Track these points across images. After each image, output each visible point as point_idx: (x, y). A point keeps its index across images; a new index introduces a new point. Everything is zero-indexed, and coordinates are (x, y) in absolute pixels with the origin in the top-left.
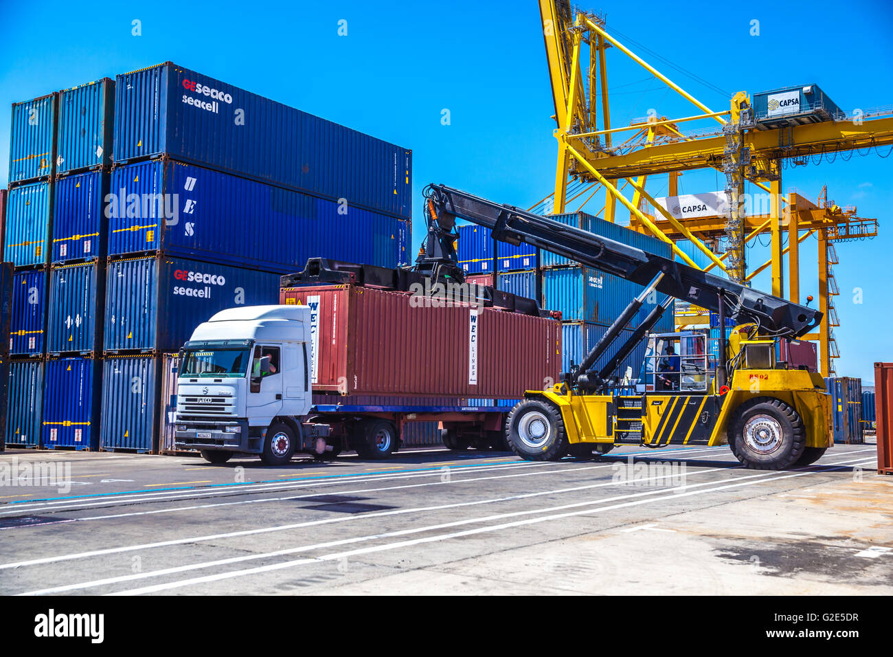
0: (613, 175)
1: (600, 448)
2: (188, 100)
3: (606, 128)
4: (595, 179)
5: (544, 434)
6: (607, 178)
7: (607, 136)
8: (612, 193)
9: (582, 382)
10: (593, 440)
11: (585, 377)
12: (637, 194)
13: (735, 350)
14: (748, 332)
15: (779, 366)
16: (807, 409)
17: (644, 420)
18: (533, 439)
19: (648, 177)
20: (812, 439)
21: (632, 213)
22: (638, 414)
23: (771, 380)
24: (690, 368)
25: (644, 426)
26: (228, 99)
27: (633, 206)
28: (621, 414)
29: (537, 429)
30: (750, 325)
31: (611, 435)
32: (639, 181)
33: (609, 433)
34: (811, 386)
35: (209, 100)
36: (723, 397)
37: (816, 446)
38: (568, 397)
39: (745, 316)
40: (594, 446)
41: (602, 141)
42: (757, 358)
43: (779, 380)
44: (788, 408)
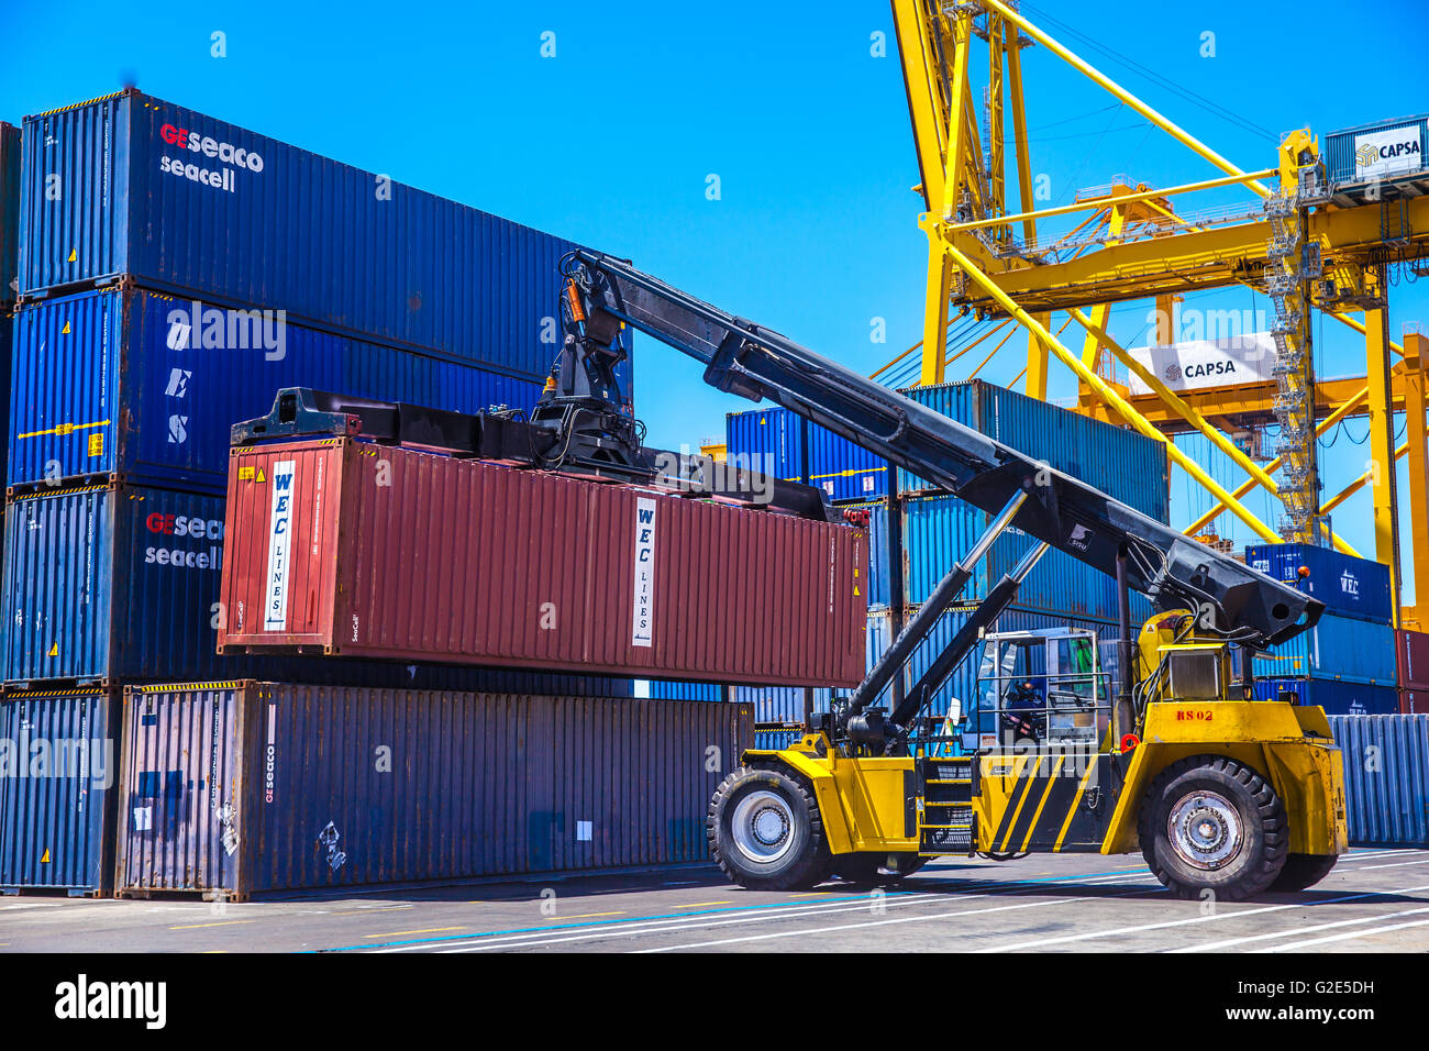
0: (1042, 304)
1: (893, 863)
2: (171, 166)
5: (783, 836)
7: (1028, 224)
8: (1040, 341)
9: (857, 730)
10: (879, 847)
11: (859, 721)
12: (1091, 343)
13: (1150, 664)
14: (1175, 628)
15: (1233, 694)
16: (1291, 778)
17: (976, 804)
18: (758, 842)
19: (1114, 306)
20: (1304, 837)
21: (1083, 381)
22: (965, 792)
23: (1221, 722)
24: (1065, 700)
25: (976, 817)
26: (255, 163)
27: (1084, 366)
28: (933, 792)
29: (769, 827)
30: (1179, 613)
31: (914, 835)
32: (1094, 316)
33: (910, 833)
34: (1298, 733)
35: (215, 165)
36: (1128, 756)
37: (1311, 852)
38: (828, 761)
39: (1172, 596)
40: (881, 858)
42: (1191, 677)
43: (1234, 721)
44: (1254, 778)
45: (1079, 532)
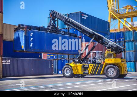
1: (80, 75)
2: (83, 17)
3: (118, 8)
4: (117, 19)
5: (69, 72)
6: (119, 19)
7: (119, 10)
9: (77, 62)
10: (79, 73)
11: (77, 61)
13: (106, 55)
14: (109, 51)
15: (114, 58)
16: (120, 66)
17: (88, 69)
18: (67, 73)
20: (122, 73)
22: (87, 68)
23: (112, 61)
24: (98, 58)
25: (88, 71)
28: (84, 68)
29: (68, 71)
30: (109, 49)
33: (82, 72)
34: (121, 62)
35: (85, 17)
36: (103, 64)
37: (122, 74)
38: (74, 65)
39: (109, 48)
40: (79, 75)
41: (118, 11)
42: (110, 56)
43: (114, 61)
44: (116, 66)
45: (100, 41)
